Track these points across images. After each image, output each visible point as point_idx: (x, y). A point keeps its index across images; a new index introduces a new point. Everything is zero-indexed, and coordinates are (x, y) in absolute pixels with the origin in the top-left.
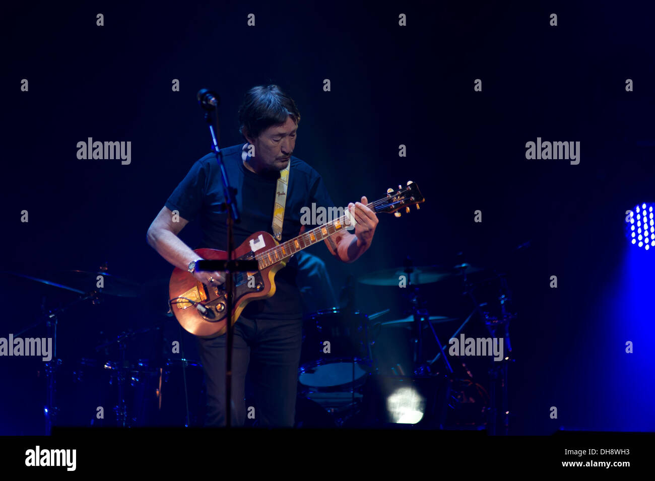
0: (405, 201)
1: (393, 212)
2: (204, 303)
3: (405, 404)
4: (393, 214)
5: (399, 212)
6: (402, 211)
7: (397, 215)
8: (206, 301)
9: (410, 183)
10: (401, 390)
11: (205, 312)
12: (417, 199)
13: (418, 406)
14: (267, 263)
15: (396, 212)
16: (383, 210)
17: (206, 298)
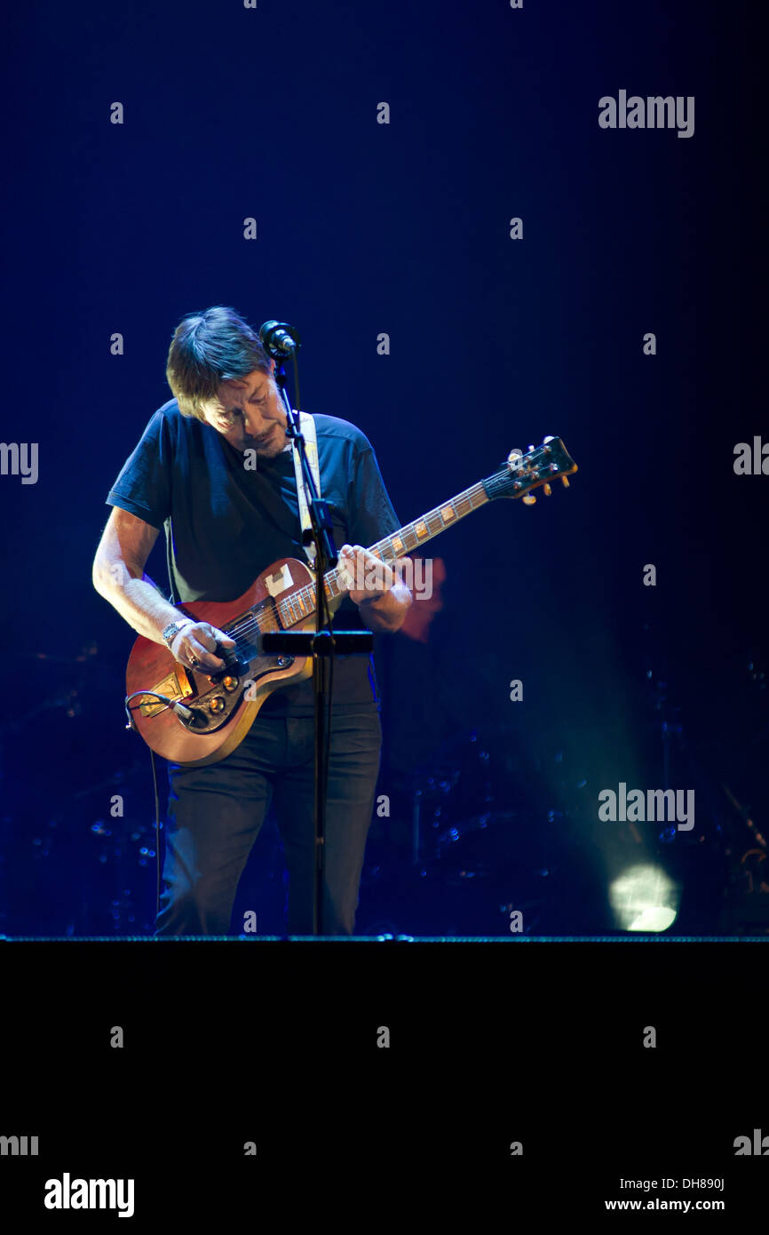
0: (541, 473)
1: (520, 495)
2: (188, 702)
3: (643, 895)
4: (521, 500)
5: (531, 494)
6: (538, 492)
7: (529, 500)
8: (190, 697)
9: (548, 439)
10: (635, 869)
11: (191, 717)
12: (563, 468)
13: (666, 898)
14: (298, 613)
15: (525, 496)
16: (501, 494)
17: (191, 692)
